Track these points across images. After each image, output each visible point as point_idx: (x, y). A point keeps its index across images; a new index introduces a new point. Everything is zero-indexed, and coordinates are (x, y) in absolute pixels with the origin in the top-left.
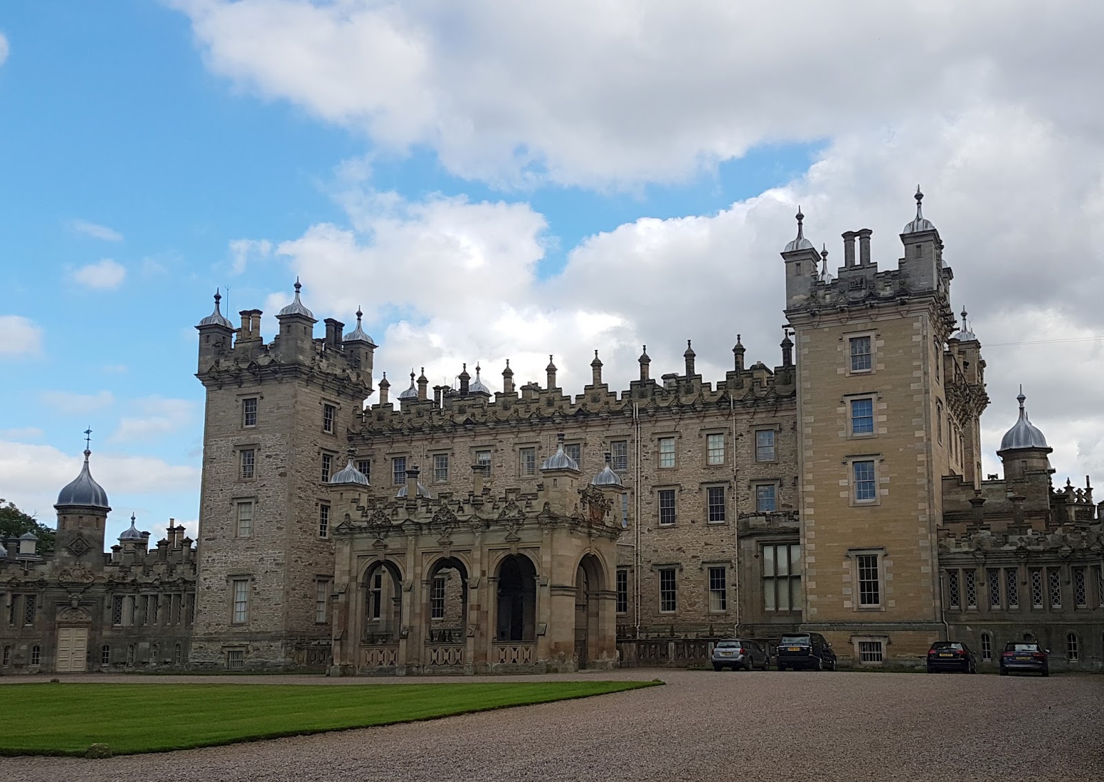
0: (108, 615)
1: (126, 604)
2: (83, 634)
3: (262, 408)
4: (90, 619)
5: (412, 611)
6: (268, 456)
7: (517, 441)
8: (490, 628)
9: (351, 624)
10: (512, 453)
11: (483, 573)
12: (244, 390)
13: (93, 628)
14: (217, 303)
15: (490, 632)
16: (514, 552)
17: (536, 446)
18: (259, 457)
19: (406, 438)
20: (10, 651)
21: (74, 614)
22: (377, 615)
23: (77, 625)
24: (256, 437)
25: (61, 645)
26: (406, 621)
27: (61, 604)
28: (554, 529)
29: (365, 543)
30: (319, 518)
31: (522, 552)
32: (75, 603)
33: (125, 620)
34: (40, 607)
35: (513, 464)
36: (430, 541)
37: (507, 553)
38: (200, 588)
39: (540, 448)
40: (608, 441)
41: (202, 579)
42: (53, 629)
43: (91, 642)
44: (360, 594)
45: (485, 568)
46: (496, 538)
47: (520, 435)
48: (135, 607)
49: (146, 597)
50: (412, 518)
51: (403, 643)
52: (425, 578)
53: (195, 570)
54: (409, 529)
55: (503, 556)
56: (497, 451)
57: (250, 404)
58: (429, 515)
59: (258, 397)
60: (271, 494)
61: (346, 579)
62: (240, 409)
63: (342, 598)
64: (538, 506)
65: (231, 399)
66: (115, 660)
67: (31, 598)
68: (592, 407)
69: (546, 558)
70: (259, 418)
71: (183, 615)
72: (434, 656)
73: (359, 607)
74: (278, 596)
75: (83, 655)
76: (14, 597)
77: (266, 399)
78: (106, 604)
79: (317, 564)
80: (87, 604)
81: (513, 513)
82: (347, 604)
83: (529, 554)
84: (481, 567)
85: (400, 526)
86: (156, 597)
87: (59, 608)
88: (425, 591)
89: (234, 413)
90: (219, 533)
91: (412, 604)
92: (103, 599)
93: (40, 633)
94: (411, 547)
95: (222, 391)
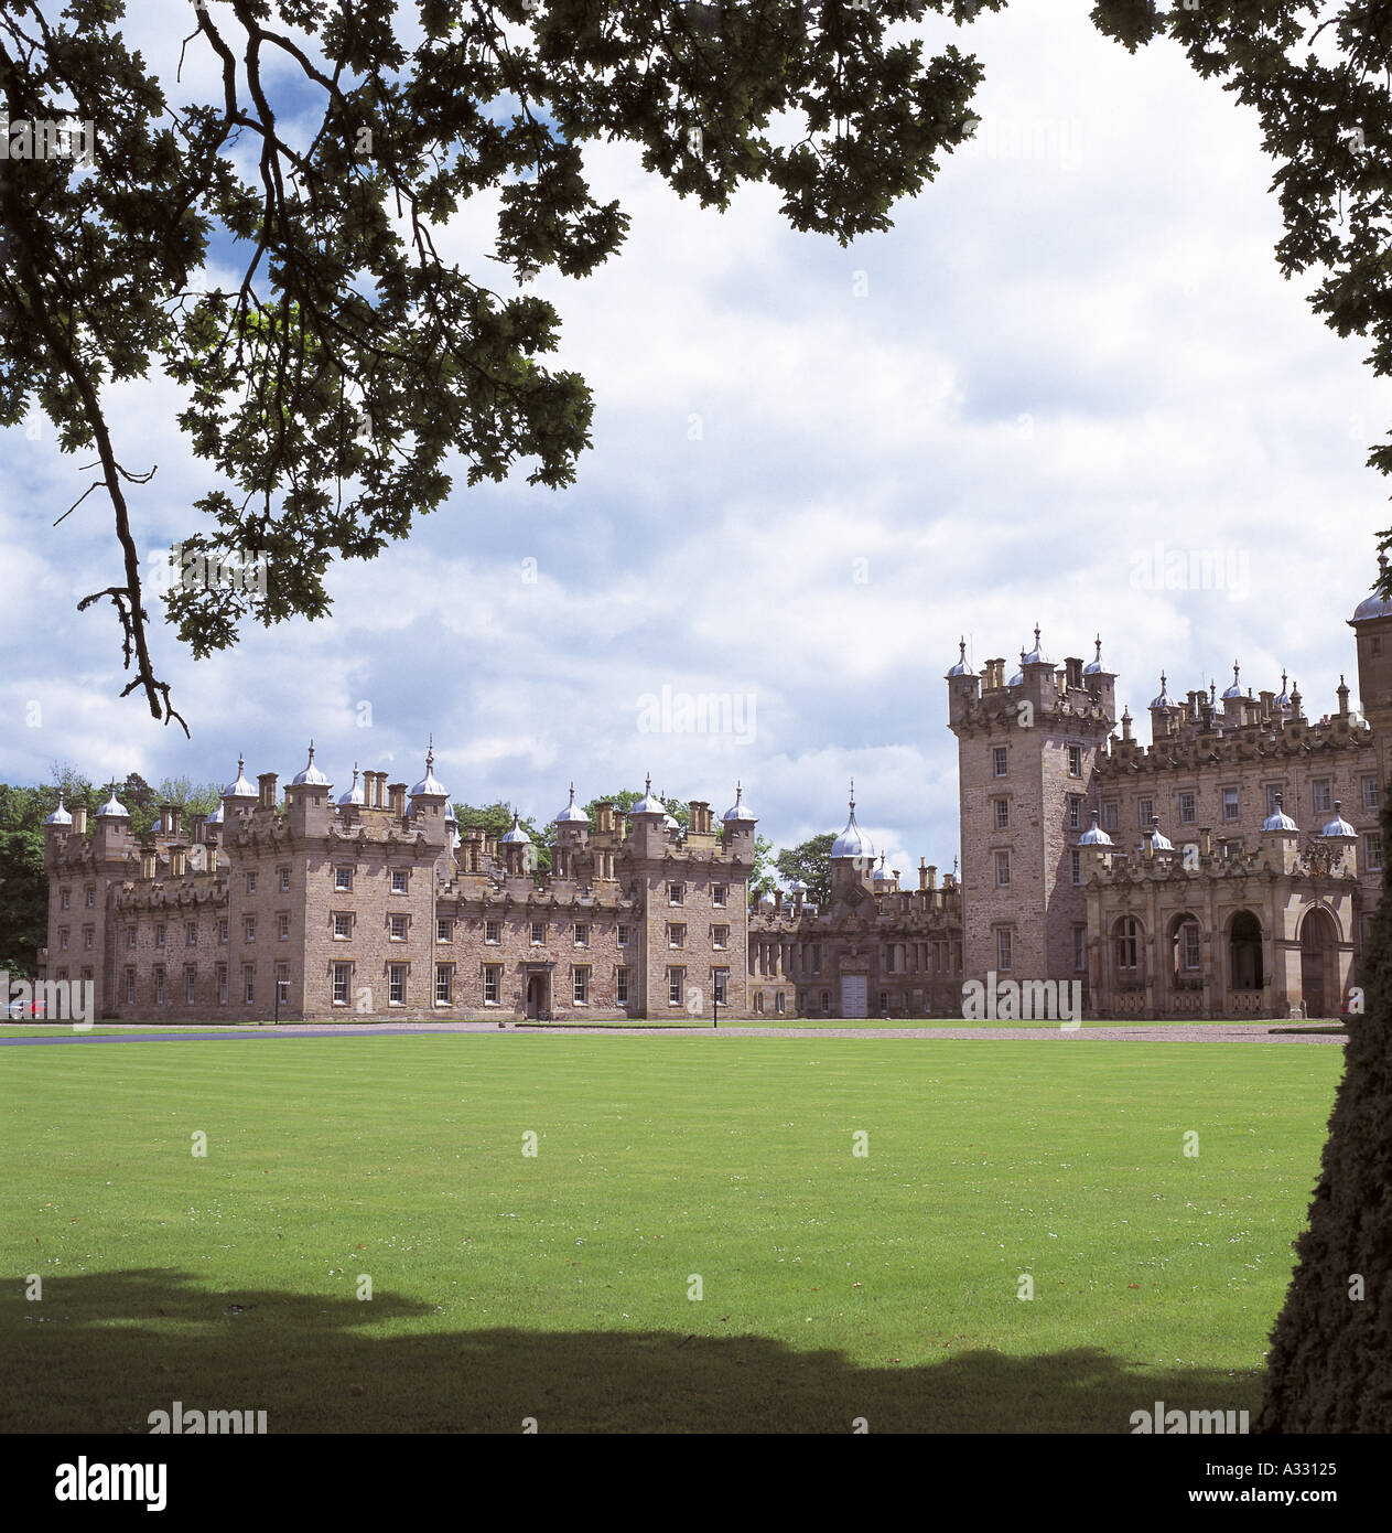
0: (883, 962)
1: (898, 951)
2: (863, 981)
3: (1012, 756)
4: (867, 967)
5: (1155, 962)
6: (1021, 806)
7: (1263, 776)
8: (1225, 977)
9: (1105, 973)
10: (1259, 791)
11: (1214, 928)
12: (993, 739)
13: (872, 975)
14: (963, 651)
15: (1224, 980)
16: (1241, 909)
17: (1284, 782)
18: (1012, 806)
19: (1151, 776)
20: (805, 997)
21: (854, 962)
22: (1133, 963)
23: (857, 973)
24: (1007, 786)
25: (845, 992)
26: (1150, 971)
27: (843, 953)
28: (1273, 887)
29: (1111, 898)
30: (1072, 865)
31: (1248, 908)
32: (854, 952)
33: (898, 969)
34: (826, 956)
35: (1261, 802)
36: (1167, 897)
37: (1235, 909)
38: (968, 937)
39: (1288, 784)
40: (1359, 776)
41: (967, 928)
42: (838, 975)
43: (870, 988)
44: (1110, 946)
45: (1217, 923)
46: (1225, 895)
47: (1267, 771)
48: (906, 956)
49: (916, 945)
50: (1150, 876)
51: (1149, 991)
52: (1164, 931)
53: (960, 918)
54: (1148, 886)
55: (1230, 912)
56: (1243, 788)
57: (1000, 754)
58: (1164, 874)
59: (1007, 746)
60: (1025, 843)
61: (1097, 932)
62: (991, 758)
63: (1095, 950)
64: (1259, 865)
65: (982, 748)
66: (893, 1006)
67: (817, 948)
68: (1340, 738)
69: (1269, 914)
70: (1010, 768)
71: (952, 964)
72: (1178, 1004)
73: (1111, 958)
74: (1040, 945)
75: (864, 1001)
76: (804, 947)
77: (1015, 748)
78: (881, 952)
79: (1072, 911)
80: (865, 953)
81: (1238, 872)
82: (1100, 956)
83: (1254, 910)
84: (1213, 922)
85: (1140, 884)
86: (925, 946)
87: (841, 957)
88: (1165, 944)
89: (986, 763)
90: (980, 882)
91: (1155, 955)
92: (877, 946)
93: (827, 981)
94: (1151, 904)
95: (973, 741)
